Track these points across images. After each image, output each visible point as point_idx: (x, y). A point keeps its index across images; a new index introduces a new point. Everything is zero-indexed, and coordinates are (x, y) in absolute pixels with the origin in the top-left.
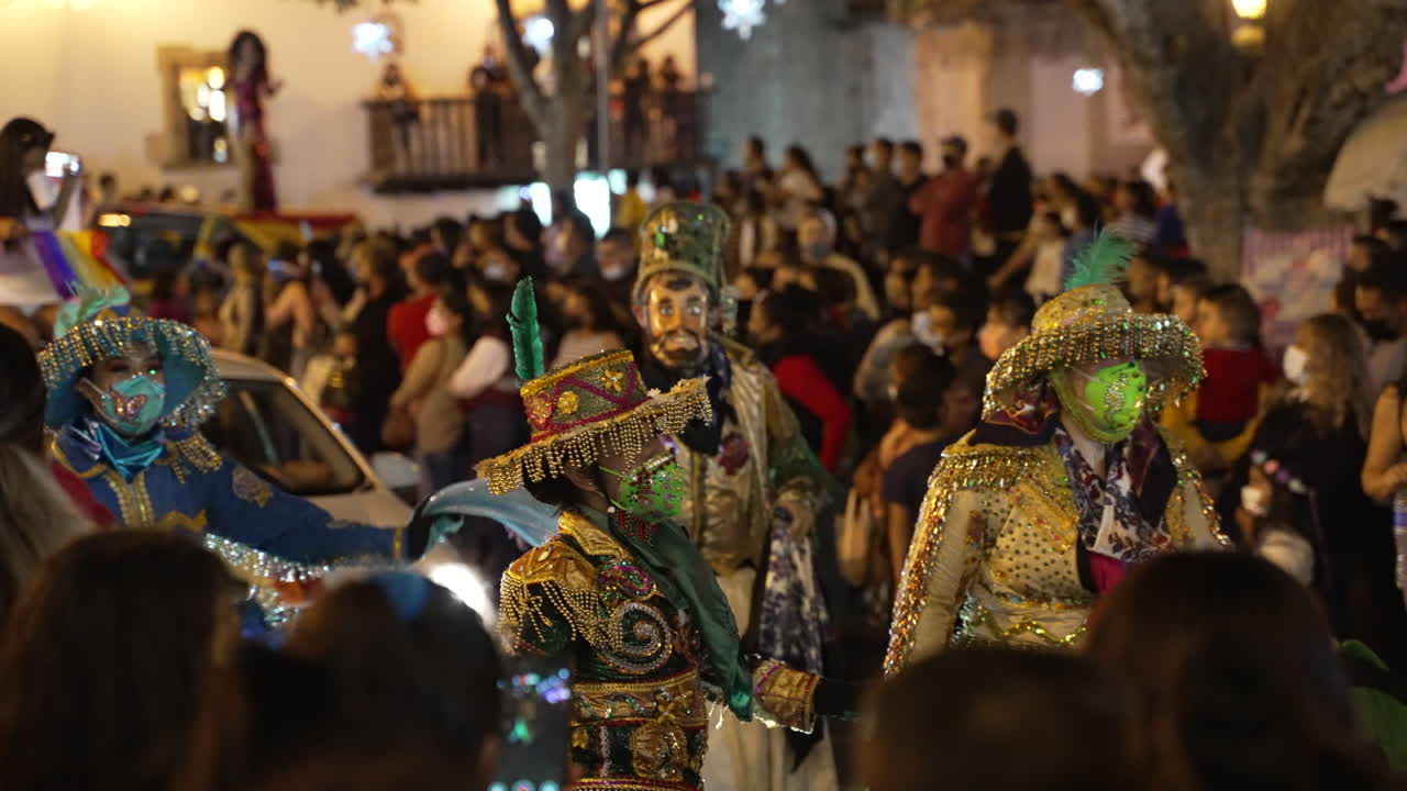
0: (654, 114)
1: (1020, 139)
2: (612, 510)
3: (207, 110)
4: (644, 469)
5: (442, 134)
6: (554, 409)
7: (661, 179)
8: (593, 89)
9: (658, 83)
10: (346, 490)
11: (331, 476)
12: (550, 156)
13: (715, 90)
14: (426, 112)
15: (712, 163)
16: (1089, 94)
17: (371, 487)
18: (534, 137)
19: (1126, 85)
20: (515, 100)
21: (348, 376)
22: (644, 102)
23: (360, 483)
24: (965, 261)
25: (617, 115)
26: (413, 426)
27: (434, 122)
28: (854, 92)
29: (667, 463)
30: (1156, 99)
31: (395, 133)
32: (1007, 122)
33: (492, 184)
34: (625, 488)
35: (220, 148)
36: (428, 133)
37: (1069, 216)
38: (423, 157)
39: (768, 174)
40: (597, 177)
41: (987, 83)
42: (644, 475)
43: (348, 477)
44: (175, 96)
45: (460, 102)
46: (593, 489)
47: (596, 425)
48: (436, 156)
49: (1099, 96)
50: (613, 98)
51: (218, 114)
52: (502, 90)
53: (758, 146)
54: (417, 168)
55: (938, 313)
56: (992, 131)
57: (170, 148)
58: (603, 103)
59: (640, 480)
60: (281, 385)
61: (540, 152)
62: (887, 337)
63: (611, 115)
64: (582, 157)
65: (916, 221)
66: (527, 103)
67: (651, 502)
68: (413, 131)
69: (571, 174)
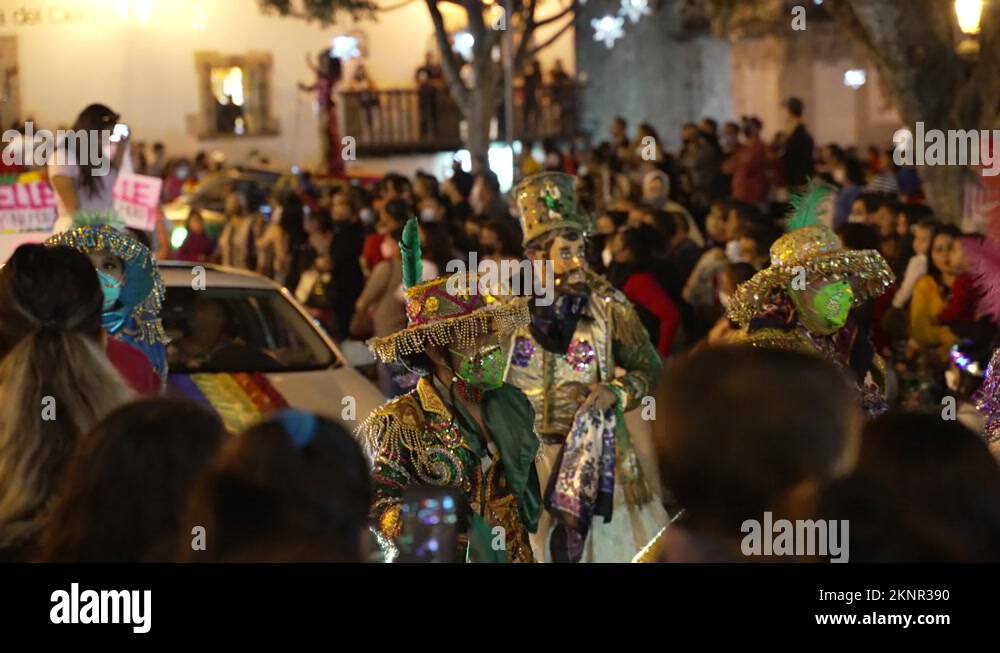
0: (545, 101)
1: (805, 119)
2: (455, 379)
3: (230, 98)
4: (478, 353)
5: (395, 114)
6: (423, 307)
7: (549, 147)
8: (501, 83)
9: (547, 79)
10: (322, 367)
11: (313, 357)
12: (471, 130)
13: (589, 83)
14: (384, 99)
15: (587, 136)
16: (856, 88)
17: (340, 366)
18: (460, 117)
19: (882, 82)
20: (447, 91)
21: (326, 287)
22: (538, 93)
23: (333, 363)
24: (764, 208)
25: (519, 101)
26: (371, 322)
27: (389, 108)
28: (688, 85)
29: (495, 350)
30: (902, 91)
31: (363, 113)
32: (795, 107)
33: (431, 150)
34: (464, 365)
35: (239, 125)
36: (385, 115)
37: (839, 175)
38: (381, 131)
39: (626, 143)
40: (505, 145)
41: (782, 80)
42: (478, 357)
43: (324, 358)
44: (207, 88)
45: (408, 93)
46: (444, 364)
47: (445, 321)
48: (391, 132)
49: (862, 90)
50: (516, 90)
51: (238, 101)
52: (437, 84)
53: (622, 124)
54: (377, 139)
55: (746, 243)
56: (784, 113)
57: (202, 125)
58: (508, 94)
59: (475, 360)
60: (278, 292)
61: (464, 127)
62: (709, 260)
63: (514, 102)
64: (494, 132)
65: (729, 178)
66: (455, 92)
67: (482, 376)
68: (375, 113)
69: (486, 143)
